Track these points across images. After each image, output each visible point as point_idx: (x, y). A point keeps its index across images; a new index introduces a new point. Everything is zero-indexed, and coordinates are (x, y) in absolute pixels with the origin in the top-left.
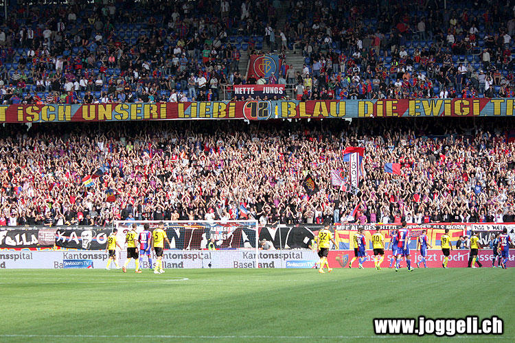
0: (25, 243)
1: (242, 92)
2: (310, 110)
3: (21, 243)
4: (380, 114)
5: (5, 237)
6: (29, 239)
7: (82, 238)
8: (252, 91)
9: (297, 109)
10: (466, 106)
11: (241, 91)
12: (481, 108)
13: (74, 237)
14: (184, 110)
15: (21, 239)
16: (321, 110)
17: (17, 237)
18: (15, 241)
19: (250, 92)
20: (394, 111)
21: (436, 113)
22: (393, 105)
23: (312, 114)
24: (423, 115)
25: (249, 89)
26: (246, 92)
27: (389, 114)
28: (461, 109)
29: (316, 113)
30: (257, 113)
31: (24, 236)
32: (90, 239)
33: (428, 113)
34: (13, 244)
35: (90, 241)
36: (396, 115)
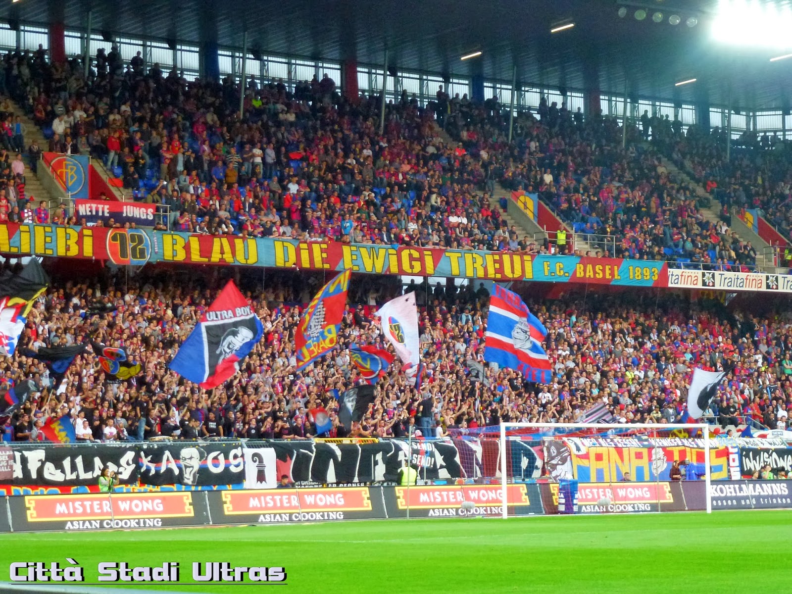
0: (83, 476)
1: (91, 211)
2: (206, 251)
3: (74, 476)
4: (306, 264)
5: (43, 463)
6: (89, 467)
7: (182, 463)
8: (106, 211)
9: (187, 248)
10: (416, 260)
11: (88, 210)
12: (435, 266)
13: (168, 463)
14: (10, 238)
15: (74, 468)
16: (222, 253)
17: (67, 463)
18: (63, 471)
19: (103, 212)
20: (324, 261)
21: (379, 269)
22: (322, 251)
23: (209, 257)
24: (362, 271)
25: (100, 207)
26: (97, 212)
27: (318, 264)
28: (411, 264)
29: (216, 257)
30: (129, 252)
31: (79, 461)
32: (196, 464)
33: (369, 269)
34: (58, 477)
35: (196, 468)
36: (327, 266)
